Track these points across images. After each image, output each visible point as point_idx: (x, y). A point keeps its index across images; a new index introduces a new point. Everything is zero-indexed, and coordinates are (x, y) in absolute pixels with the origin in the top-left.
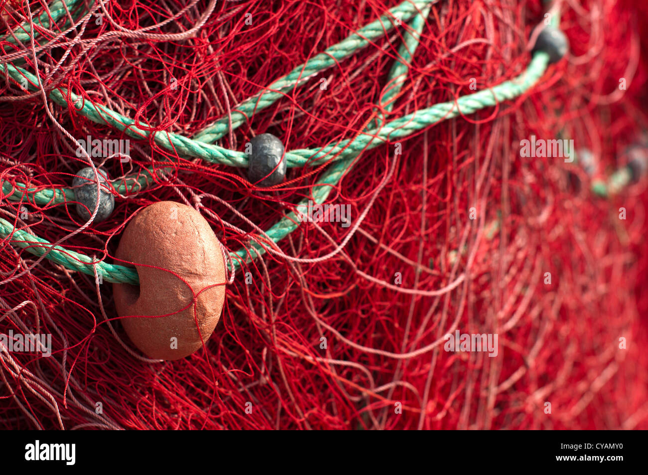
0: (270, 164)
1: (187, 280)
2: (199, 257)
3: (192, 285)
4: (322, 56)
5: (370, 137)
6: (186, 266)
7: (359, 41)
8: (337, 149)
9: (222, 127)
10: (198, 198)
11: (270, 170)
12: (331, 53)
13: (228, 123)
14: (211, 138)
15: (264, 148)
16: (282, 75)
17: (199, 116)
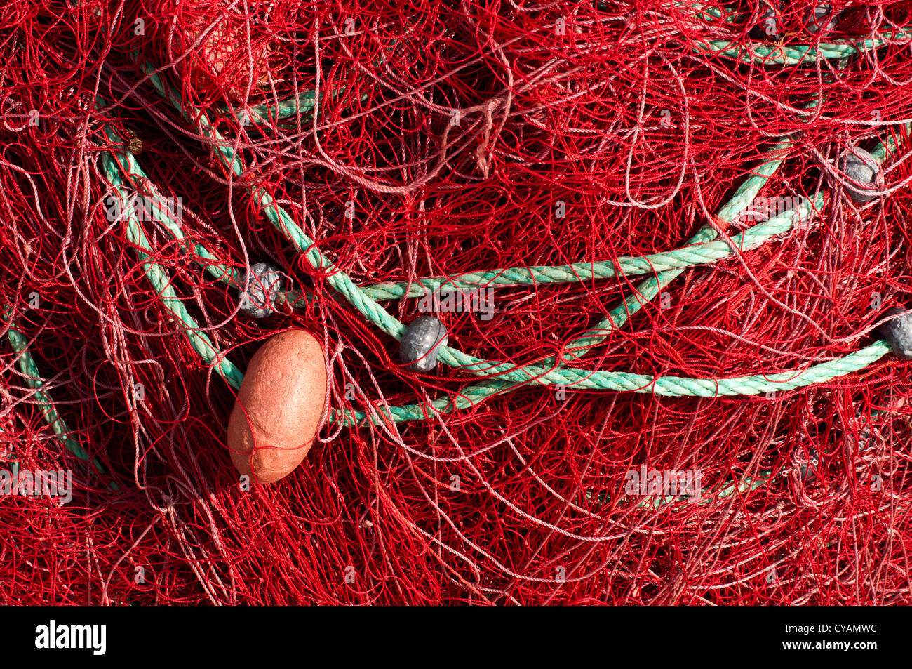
0: (410, 356)
1: (255, 430)
2: (273, 416)
3: (256, 438)
4: (525, 272)
5: (534, 375)
6: (259, 419)
7: (571, 276)
8: (494, 370)
9: (400, 290)
10: (340, 347)
11: (409, 361)
12: (535, 273)
13: (405, 290)
14: (383, 295)
15: (413, 337)
16: (482, 269)
17: (387, 269)
